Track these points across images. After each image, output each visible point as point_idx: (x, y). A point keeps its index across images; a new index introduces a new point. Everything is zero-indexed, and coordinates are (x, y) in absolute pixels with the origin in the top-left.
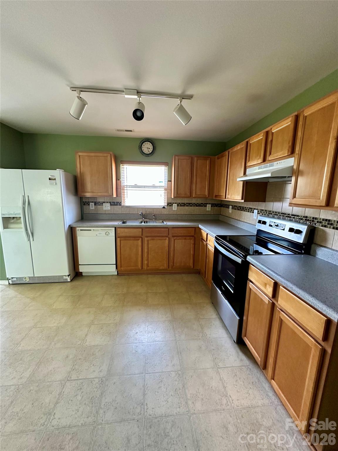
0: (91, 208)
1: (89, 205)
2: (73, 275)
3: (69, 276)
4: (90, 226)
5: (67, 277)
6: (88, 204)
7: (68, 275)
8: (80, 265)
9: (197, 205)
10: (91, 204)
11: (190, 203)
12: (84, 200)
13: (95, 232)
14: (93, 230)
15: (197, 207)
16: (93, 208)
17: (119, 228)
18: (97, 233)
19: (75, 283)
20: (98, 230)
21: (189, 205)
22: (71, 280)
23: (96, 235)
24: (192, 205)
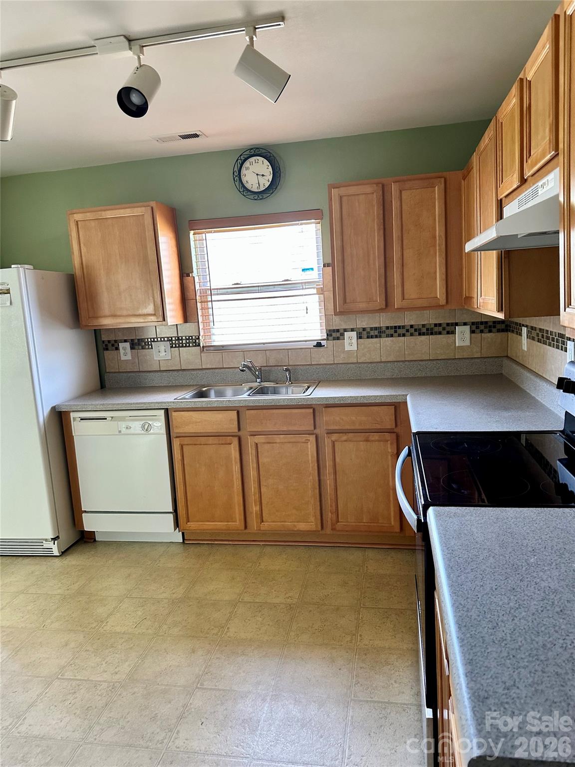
0: (123, 358)
1: (117, 349)
2: (67, 538)
3: (56, 542)
4: (101, 408)
5: (50, 545)
6: (114, 348)
7: (54, 539)
8: (85, 512)
9: (420, 330)
10: (121, 345)
11: (399, 327)
12: (105, 338)
13: (114, 423)
14: (112, 417)
15: (423, 338)
16: (129, 357)
17: (177, 410)
18: (123, 425)
19: (72, 560)
20: (123, 419)
21: (396, 332)
22: (63, 553)
23: (117, 433)
24: (403, 331)
